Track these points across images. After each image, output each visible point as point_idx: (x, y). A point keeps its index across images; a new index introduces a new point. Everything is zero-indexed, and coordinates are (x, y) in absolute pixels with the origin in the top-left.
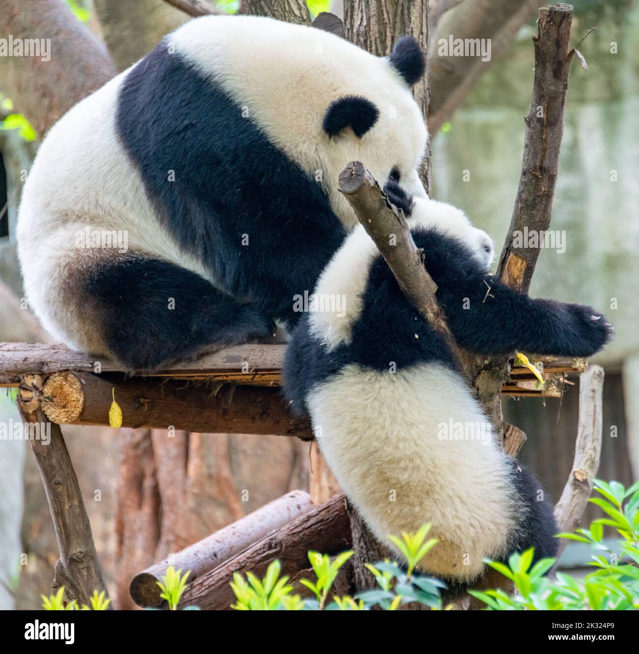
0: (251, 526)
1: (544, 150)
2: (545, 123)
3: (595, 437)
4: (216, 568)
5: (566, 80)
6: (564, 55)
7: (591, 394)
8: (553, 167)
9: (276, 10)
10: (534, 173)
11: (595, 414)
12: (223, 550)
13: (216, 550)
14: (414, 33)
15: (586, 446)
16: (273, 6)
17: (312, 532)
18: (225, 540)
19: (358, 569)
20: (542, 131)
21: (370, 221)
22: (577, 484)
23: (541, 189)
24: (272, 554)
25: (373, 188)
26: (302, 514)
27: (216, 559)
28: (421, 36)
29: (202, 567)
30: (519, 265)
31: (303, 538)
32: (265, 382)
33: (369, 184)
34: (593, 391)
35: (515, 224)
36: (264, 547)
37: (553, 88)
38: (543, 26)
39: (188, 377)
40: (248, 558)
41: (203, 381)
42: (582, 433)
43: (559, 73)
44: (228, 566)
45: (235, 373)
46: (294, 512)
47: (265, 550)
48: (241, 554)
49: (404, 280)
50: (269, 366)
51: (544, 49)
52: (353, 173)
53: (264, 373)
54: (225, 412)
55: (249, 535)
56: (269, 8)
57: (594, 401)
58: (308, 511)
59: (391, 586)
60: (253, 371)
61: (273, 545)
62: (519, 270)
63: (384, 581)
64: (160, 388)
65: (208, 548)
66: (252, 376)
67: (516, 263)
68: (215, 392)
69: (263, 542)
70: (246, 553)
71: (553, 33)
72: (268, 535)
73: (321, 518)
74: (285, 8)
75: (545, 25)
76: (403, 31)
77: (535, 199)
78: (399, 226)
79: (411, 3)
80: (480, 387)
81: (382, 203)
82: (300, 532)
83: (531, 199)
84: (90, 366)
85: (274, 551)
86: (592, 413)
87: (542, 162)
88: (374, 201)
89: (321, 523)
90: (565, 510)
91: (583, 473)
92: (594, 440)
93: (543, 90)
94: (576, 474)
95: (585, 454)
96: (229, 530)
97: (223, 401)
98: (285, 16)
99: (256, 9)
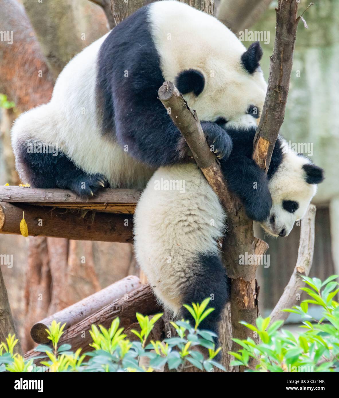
0: (104, 297)
1: (281, 76)
2: (282, 60)
3: (310, 247)
4: (82, 321)
5: (295, 34)
6: (294, 20)
7: (308, 221)
8: (286, 86)
10: (275, 89)
11: (310, 233)
12: (87, 310)
13: (82, 310)
15: (305, 252)
17: (140, 301)
18: (88, 305)
19: (167, 323)
20: (280, 65)
21: (177, 117)
22: (298, 274)
23: (279, 99)
24: (115, 313)
25: (179, 97)
26: (134, 289)
27: (82, 316)
29: (74, 320)
30: (265, 144)
31: (134, 304)
32: (114, 211)
33: (177, 95)
34: (309, 219)
35: (263, 120)
36: (111, 309)
37: (286, 39)
38: (282, 2)
39: (67, 206)
40: (102, 315)
41: (76, 209)
42: (302, 245)
43: (291, 30)
44: (89, 320)
45: (95, 205)
46: (130, 288)
47: (112, 311)
48: (97, 313)
49: (196, 152)
50: (115, 201)
51: (282, 16)
52: (167, 88)
53: (113, 205)
54: (89, 228)
55: (102, 301)
57: (310, 226)
58: (138, 288)
59: (185, 335)
60: (106, 204)
61: (116, 308)
62: (265, 147)
63: (181, 332)
64: (50, 213)
65: (78, 309)
66: (105, 207)
67: (263, 143)
68: (83, 216)
69: (110, 306)
70: (100, 312)
71: (288, 7)
72: (114, 302)
73: (145, 292)
75: (283, 2)
77: (275, 105)
78: (194, 120)
80: (241, 216)
81: (184, 107)
82: (133, 300)
83: (273, 105)
84: (9, 199)
85: (117, 311)
86: (308, 232)
87: (280, 83)
88: (179, 105)
89: (145, 296)
90: (291, 290)
91: (303, 268)
92: (309, 249)
93: (281, 40)
94: (298, 269)
95: (304, 257)
96: (91, 298)
97: (88, 222)
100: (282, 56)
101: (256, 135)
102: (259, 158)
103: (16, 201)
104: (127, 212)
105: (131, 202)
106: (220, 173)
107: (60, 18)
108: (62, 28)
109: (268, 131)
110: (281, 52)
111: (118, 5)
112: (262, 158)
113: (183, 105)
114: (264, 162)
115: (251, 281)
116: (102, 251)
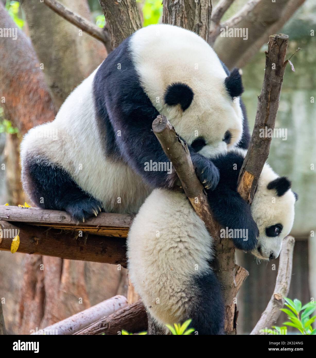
0: (92, 314)
1: (268, 115)
2: (269, 100)
3: (287, 276)
5: (282, 77)
6: (282, 63)
7: (286, 252)
8: (272, 124)
9: (124, 27)
10: (261, 127)
12: (76, 326)
13: (72, 325)
15: (282, 280)
16: (123, 25)
17: (126, 319)
18: (77, 321)
20: (267, 104)
21: (168, 149)
22: (276, 301)
24: (103, 330)
25: (171, 130)
26: (121, 308)
27: (71, 331)
30: (250, 178)
31: (120, 322)
32: (106, 234)
33: (169, 129)
34: (288, 250)
35: (249, 155)
36: (99, 326)
37: (275, 81)
38: (271, 46)
39: (62, 227)
40: (89, 331)
41: (70, 230)
42: (281, 273)
43: (279, 73)
45: (88, 228)
46: (117, 307)
47: (99, 327)
48: (85, 329)
49: (185, 183)
50: (107, 225)
51: (271, 58)
52: (161, 121)
53: (105, 228)
54: (82, 249)
55: (91, 318)
56: (121, 26)
57: (288, 256)
58: (125, 307)
60: (98, 227)
61: (104, 325)
62: (250, 180)
64: (46, 233)
65: (67, 324)
66: (97, 230)
67: (248, 176)
68: (77, 237)
69: (98, 323)
70: (88, 328)
71: (277, 50)
72: (101, 319)
73: (131, 312)
74: (129, 27)
75: (273, 46)
77: (261, 142)
78: (185, 152)
79: (200, 28)
80: (224, 244)
81: (175, 139)
82: (120, 318)
83: (258, 141)
84: (8, 218)
85: (104, 328)
86: (287, 262)
87: (266, 122)
88: (171, 138)
89: (131, 315)
90: (268, 315)
91: (280, 296)
92: (286, 278)
93: (269, 81)
94: (275, 296)
95: (281, 285)
96: (80, 315)
97: (81, 243)
98: (129, 31)
99: (113, 26)
100: (269, 96)
101: (241, 169)
102: (243, 191)
103: (14, 221)
104: (118, 236)
105: (122, 226)
106: (206, 203)
107: (65, 51)
108: (66, 61)
109: (253, 166)
110: (269, 92)
111: (118, 41)
112: (246, 191)
113: (174, 138)
114: (248, 194)
115: (231, 305)
116: (93, 271)
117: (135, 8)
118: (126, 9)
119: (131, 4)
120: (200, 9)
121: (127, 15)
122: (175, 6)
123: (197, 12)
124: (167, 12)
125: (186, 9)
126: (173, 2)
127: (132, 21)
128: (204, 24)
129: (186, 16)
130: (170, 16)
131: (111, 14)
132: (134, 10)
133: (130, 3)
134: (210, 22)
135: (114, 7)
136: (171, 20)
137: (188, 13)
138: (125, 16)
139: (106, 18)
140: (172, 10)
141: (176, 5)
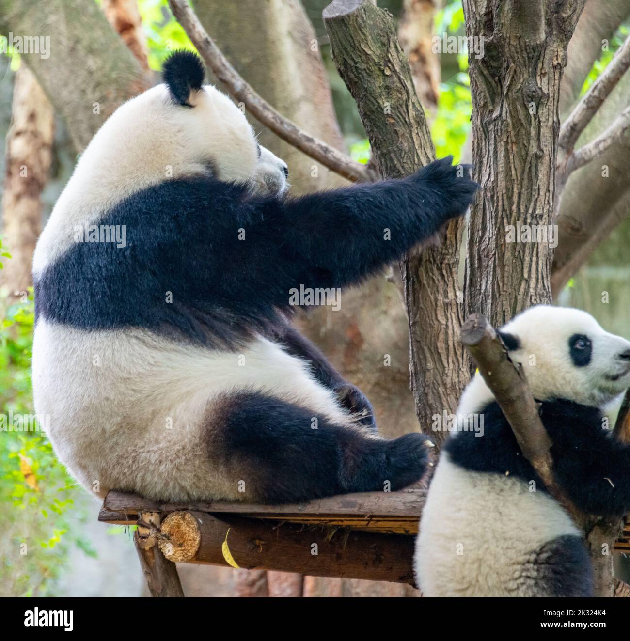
9: (405, 163)
14: (541, 190)
16: (403, 158)
21: (490, 373)
25: (494, 341)
28: (547, 194)
32: (380, 529)
33: (491, 337)
39: (304, 520)
41: (318, 525)
45: (350, 519)
49: (521, 433)
50: (383, 513)
52: (476, 325)
53: (379, 519)
54: (339, 557)
56: (399, 160)
60: (368, 517)
64: (275, 530)
66: (367, 522)
68: (330, 537)
74: (414, 161)
76: (530, 188)
78: (519, 379)
79: (539, 161)
80: (592, 542)
81: (502, 357)
88: (495, 355)
97: (337, 546)
98: (414, 168)
99: (385, 161)
103: (219, 511)
104: (402, 532)
105: (410, 515)
113: (500, 355)
117: (424, 127)
118: (408, 131)
119: (416, 121)
120: (539, 127)
121: (410, 140)
122: (494, 123)
123: (533, 132)
124: (481, 133)
125: (514, 128)
126: (491, 116)
127: (419, 151)
128: (546, 152)
129: (514, 139)
130: (485, 139)
131: (382, 140)
132: (422, 132)
133: (414, 119)
134: (556, 149)
135: (386, 128)
136: (487, 148)
137: (517, 135)
138: (405, 142)
139: (372, 147)
140: (490, 129)
141: (495, 120)
